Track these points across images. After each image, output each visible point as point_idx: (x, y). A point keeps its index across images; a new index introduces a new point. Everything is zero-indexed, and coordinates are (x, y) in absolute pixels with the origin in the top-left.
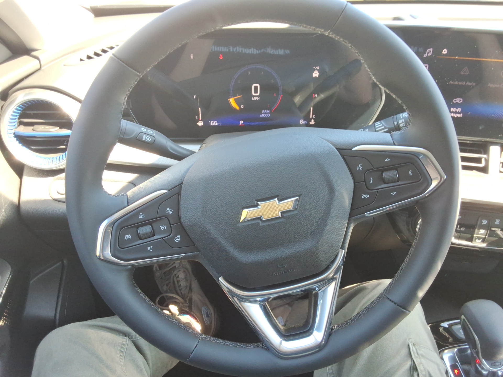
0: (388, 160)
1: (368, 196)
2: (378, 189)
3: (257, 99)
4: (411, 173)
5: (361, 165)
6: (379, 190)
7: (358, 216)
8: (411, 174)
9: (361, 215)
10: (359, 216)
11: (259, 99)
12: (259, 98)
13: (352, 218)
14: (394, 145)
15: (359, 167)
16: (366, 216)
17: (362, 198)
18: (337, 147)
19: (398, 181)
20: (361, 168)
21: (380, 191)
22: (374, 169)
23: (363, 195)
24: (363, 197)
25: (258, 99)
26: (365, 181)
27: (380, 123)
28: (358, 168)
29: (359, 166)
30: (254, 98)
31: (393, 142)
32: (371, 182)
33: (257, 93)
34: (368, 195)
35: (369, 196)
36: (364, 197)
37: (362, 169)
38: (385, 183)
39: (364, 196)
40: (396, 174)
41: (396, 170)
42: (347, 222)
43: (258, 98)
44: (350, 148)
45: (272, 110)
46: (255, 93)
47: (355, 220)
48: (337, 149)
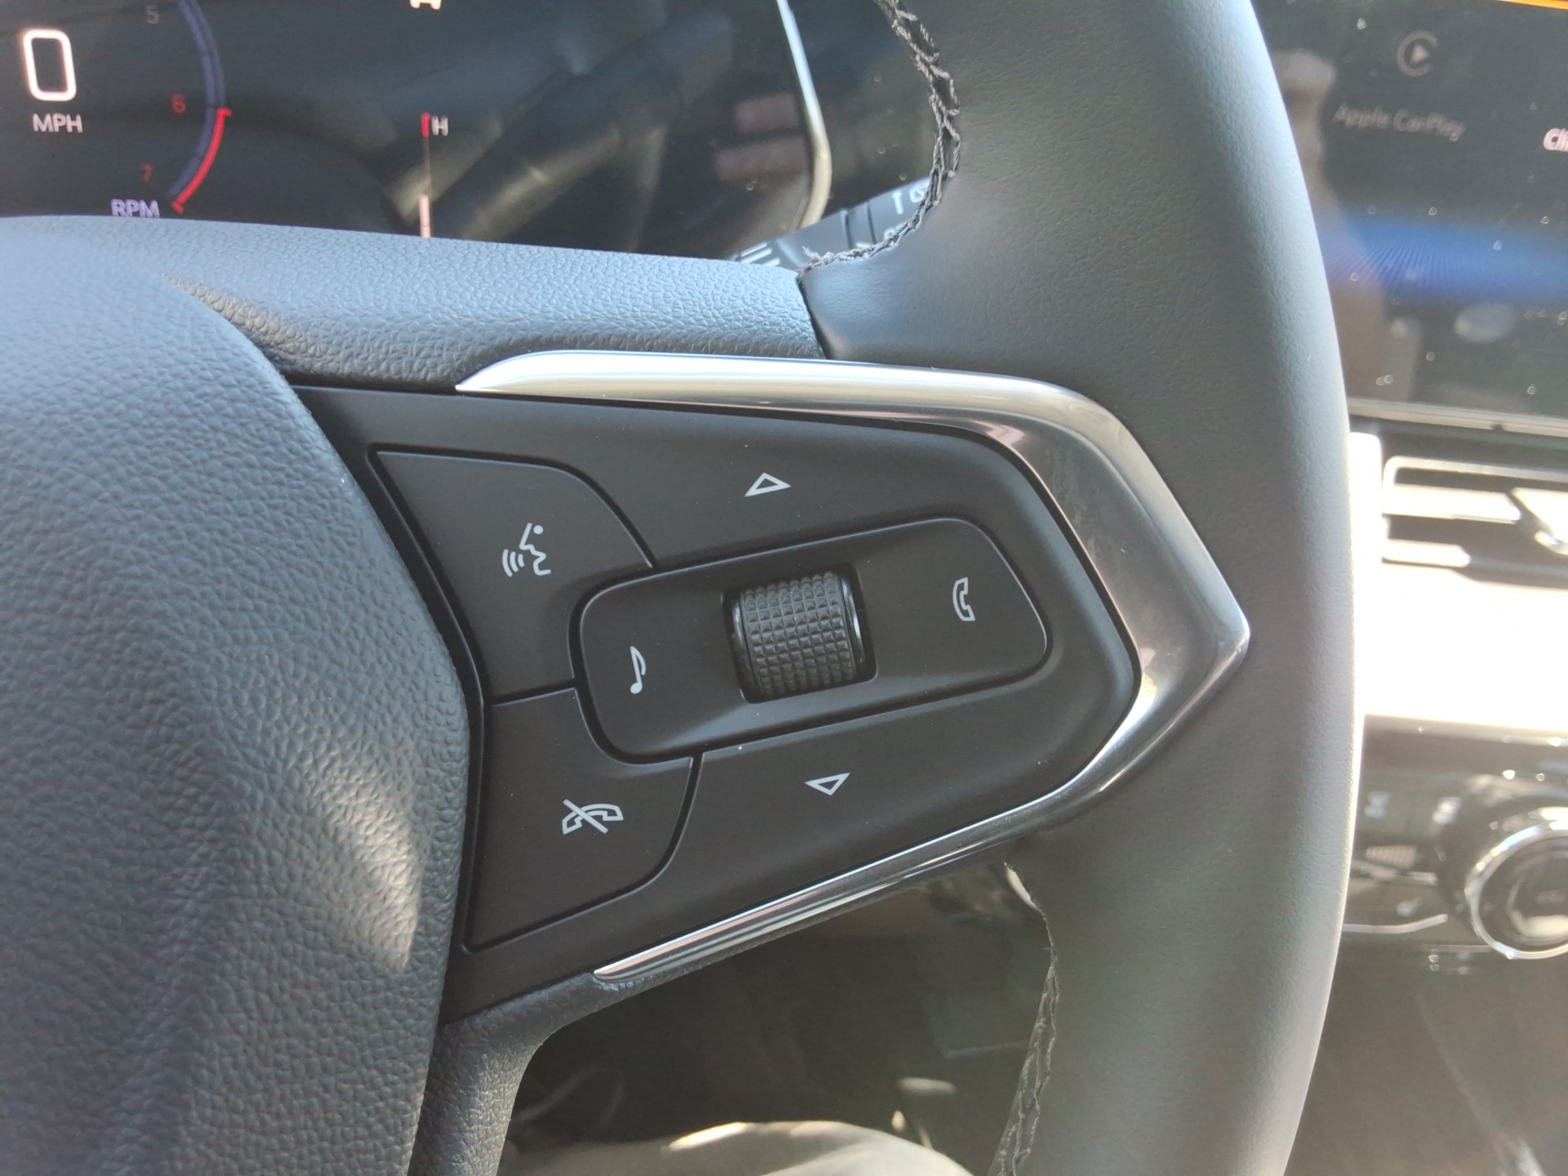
0: (767, 485)
1: (611, 813)
2: (696, 751)
3: (63, 128)
4: (968, 600)
5: (539, 530)
6: (704, 755)
7: (530, 999)
8: (966, 613)
9: (556, 988)
10: (544, 994)
11: (80, 129)
12: (79, 123)
13: (479, 1021)
14: (826, 352)
15: (519, 551)
16: (603, 990)
17: (566, 830)
18: (302, 362)
19: (864, 673)
20: (542, 556)
21: (711, 764)
22: (657, 568)
23: (567, 803)
24: (571, 823)
25: (74, 128)
26: (580, 682)
27: (768, 252)
28: (511, 563)
29: (523, 546)
30: (42, 119)
31: (809, 325)
32: (636, 688)
33: (60, 86)
34: (617, 809)
35: (620, 817)
36: (578, 825)
37: (547, 572)
38: (756, 696)
39: (581, 815)
40: (840, 610)
41: (846, 572)
42: (423, 1070)
43: (73, 119)
44: (431, 374)
45: (175, 198)
46: (44, 85)
47: (505, 1037)
48: (293, 376)
